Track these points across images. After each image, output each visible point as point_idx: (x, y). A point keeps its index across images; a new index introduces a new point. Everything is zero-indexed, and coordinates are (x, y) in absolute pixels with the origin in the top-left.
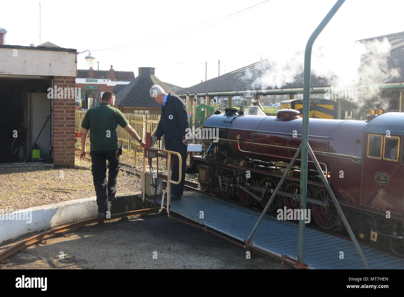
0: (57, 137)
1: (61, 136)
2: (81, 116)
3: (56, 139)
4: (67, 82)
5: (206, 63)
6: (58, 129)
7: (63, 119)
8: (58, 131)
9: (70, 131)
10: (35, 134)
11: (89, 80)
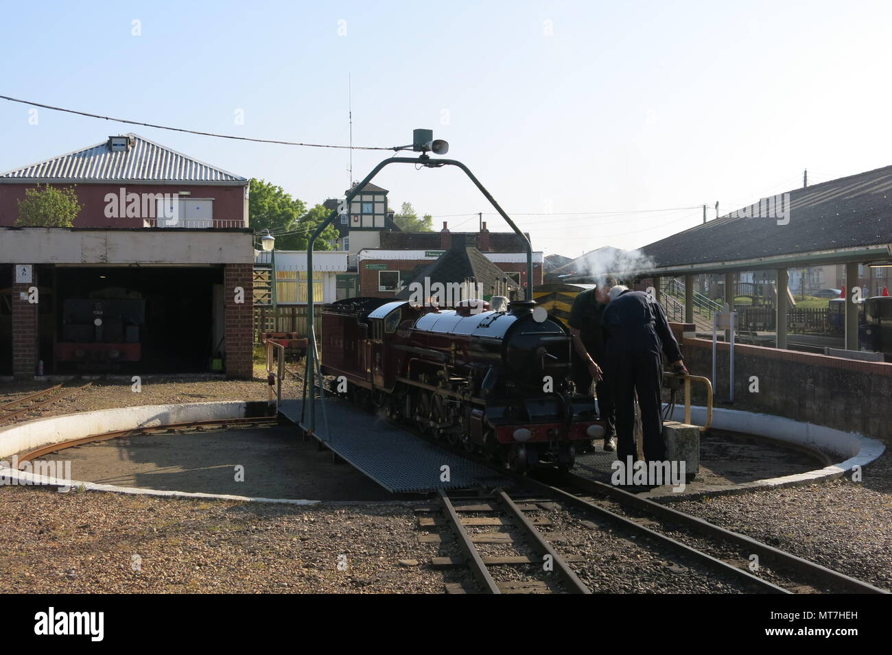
0: (231, 340)
1: (235, 339)
4: (242, 270)
5: (705, 206)
8: (232, 333)
11: (432, 253)
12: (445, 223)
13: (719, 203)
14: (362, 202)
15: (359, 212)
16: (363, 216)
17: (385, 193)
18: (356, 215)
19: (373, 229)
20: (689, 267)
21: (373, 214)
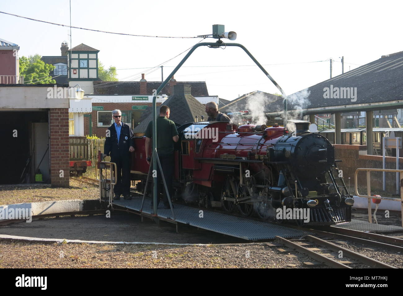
0: (54, 161)
1: (57, 160)
2: (99, 145)
3: (53, 162)
4: (61, 113)
5: (331, 60)
6: (54, 154)
7: (58, 145)
8: (54, 156)
9: (65, 155)
10: (38, 161)
12: (143, 75)
13: (344, 58)
14: (79, 59)
15: (77, 67)
16: (81, 70)
17: (96, 52)
18: (75, 69)
19: (88, 79)
20: (343, 107)
21: (88, 68)
